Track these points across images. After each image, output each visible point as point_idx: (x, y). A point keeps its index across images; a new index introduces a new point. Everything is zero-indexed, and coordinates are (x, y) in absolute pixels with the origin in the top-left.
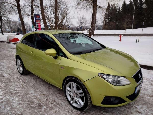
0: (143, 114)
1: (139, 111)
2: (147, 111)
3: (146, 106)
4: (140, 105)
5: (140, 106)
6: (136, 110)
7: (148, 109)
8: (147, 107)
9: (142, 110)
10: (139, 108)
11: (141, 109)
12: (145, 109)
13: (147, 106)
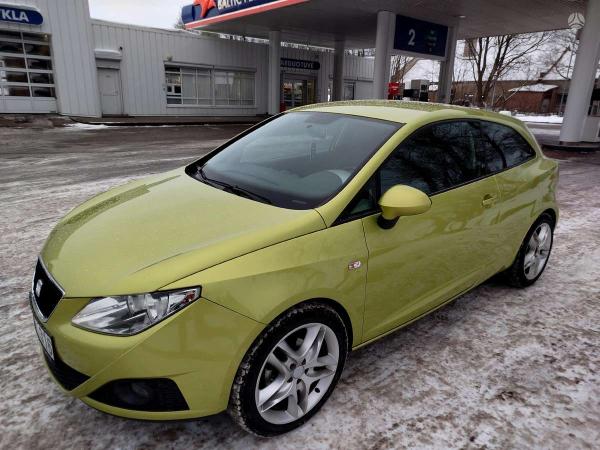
0: (19, 406)
1: (34, 403)
2: (14, 423)
3: (26, 435)
4: (47, 421)
5: (45, 418)
6: (48, 396)
7: (11, 433)
8: (19, 435)
9: (28, 413)
10: (42, 411)
11: (32, 413)
12: (24, 425)
13: (24, 440)
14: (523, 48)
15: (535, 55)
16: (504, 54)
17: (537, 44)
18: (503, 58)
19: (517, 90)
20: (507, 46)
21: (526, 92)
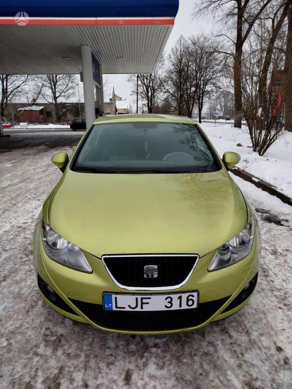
14: (17, 83)
15: (26, 87)
16: (7, 86)
17: (25, 81)
18: (7, 89)
19: (23, 109)
20: (7, 81)
21: (30, 110)
